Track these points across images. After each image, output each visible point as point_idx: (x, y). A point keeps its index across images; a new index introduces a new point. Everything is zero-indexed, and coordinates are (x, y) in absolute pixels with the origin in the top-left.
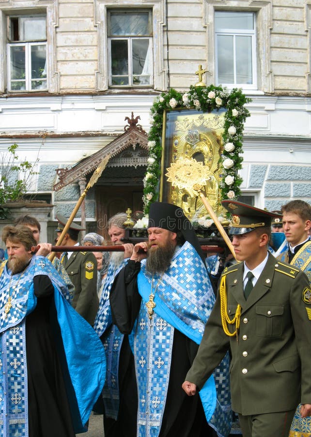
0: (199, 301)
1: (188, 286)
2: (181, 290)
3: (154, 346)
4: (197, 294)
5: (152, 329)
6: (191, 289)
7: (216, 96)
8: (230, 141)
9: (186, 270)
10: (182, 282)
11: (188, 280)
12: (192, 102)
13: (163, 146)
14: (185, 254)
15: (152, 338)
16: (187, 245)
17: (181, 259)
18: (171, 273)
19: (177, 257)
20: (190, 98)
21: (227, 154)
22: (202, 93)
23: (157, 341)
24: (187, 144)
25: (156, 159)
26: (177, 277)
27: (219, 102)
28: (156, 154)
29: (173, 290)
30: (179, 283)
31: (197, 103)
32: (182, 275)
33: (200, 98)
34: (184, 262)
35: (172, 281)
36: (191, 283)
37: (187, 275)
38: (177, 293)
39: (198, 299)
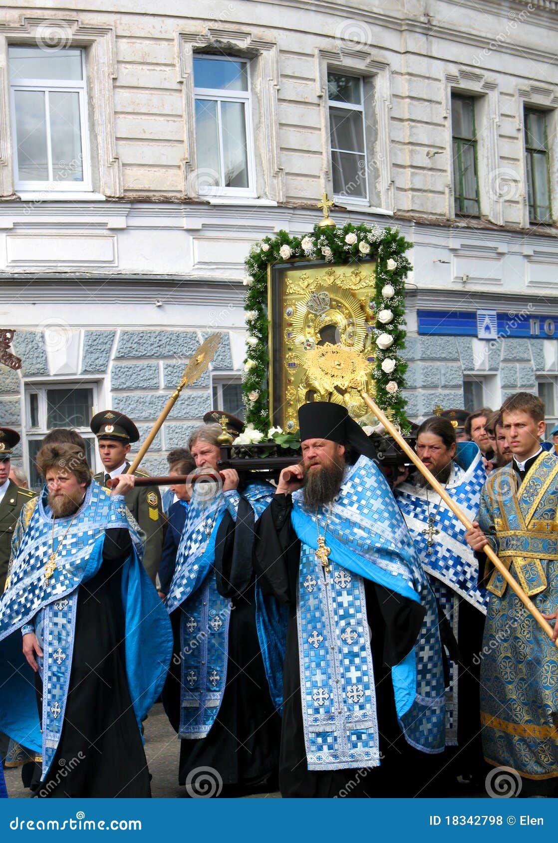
0: (396, 536)
1: (376, 516)
2: (366, 523)
3: (336, 613)
4: (392, 526)
5: (329, 587)
6: (381, 519)
7: (359, 240)
8: (387, 307)
9: (369, 494)
10: (366, 511)
11: (374, 508)
12: (320, 250)
13: (270, 318)
14: (363, 472)
15: (330, 601)
16: (364, 461)
17: (357, 480)
18: (346, 501)
19: (352, 479)
20: (315, 244)
21: (381, 326)
22: (335, 236)
23: (340, 605)
24: (309, 313)
25: (260, 339)
26: (356, 505)
27: (364, 249)
28: (260, 331)
29: (355, 524)
30: (362, 513)
31: (327, 252)
32: (363, 502)
33: (331, 243)
34: (362, 484)
35: (350, 513)
36: (379, 512)
37: (372, 501)
38: (360, 527)
39: (394, 533)
